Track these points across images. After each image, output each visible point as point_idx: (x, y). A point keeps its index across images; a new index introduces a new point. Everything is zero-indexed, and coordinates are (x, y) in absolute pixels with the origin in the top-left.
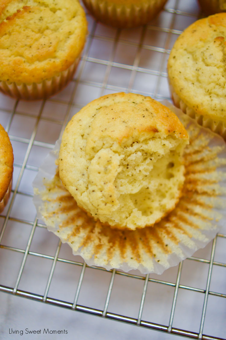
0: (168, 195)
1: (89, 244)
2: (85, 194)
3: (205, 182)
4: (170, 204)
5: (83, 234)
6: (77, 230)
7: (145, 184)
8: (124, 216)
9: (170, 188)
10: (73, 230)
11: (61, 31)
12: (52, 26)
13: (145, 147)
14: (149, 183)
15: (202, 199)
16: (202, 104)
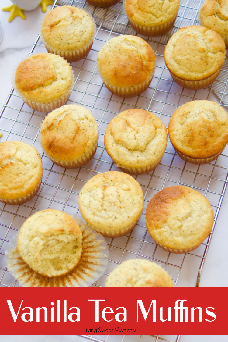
0: (72, 262)
1: (29, 282)
2: (27, 256)
3: (92, 257)
4: (71, 266)
5: (27, 277)
6: (24, 274)
7: (57, 255)
8: (46, 269)
9: (73, 259)
10: (22, 274)
11: (27, 174)
12: (23, 172)
13: (57, 238)
14: (60, 255)
15: (90, 266)
16: (90, 219)
